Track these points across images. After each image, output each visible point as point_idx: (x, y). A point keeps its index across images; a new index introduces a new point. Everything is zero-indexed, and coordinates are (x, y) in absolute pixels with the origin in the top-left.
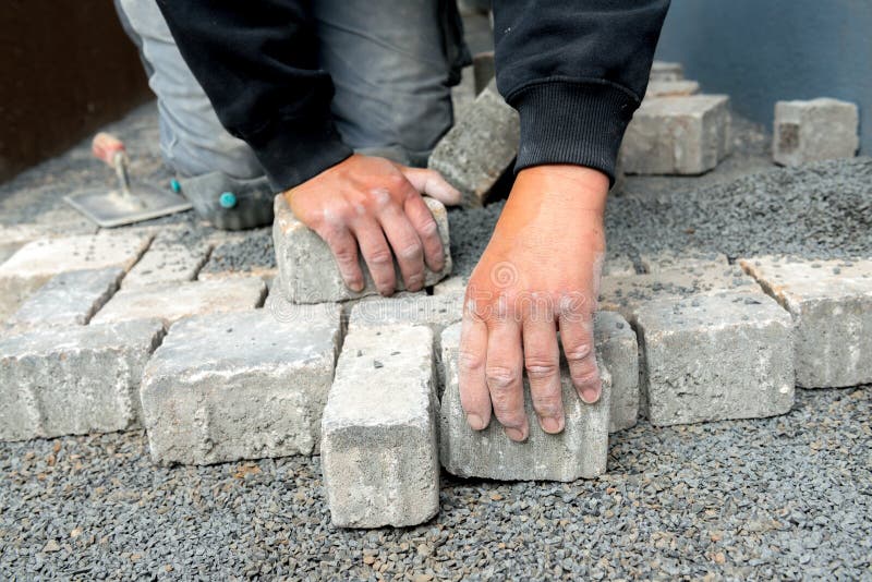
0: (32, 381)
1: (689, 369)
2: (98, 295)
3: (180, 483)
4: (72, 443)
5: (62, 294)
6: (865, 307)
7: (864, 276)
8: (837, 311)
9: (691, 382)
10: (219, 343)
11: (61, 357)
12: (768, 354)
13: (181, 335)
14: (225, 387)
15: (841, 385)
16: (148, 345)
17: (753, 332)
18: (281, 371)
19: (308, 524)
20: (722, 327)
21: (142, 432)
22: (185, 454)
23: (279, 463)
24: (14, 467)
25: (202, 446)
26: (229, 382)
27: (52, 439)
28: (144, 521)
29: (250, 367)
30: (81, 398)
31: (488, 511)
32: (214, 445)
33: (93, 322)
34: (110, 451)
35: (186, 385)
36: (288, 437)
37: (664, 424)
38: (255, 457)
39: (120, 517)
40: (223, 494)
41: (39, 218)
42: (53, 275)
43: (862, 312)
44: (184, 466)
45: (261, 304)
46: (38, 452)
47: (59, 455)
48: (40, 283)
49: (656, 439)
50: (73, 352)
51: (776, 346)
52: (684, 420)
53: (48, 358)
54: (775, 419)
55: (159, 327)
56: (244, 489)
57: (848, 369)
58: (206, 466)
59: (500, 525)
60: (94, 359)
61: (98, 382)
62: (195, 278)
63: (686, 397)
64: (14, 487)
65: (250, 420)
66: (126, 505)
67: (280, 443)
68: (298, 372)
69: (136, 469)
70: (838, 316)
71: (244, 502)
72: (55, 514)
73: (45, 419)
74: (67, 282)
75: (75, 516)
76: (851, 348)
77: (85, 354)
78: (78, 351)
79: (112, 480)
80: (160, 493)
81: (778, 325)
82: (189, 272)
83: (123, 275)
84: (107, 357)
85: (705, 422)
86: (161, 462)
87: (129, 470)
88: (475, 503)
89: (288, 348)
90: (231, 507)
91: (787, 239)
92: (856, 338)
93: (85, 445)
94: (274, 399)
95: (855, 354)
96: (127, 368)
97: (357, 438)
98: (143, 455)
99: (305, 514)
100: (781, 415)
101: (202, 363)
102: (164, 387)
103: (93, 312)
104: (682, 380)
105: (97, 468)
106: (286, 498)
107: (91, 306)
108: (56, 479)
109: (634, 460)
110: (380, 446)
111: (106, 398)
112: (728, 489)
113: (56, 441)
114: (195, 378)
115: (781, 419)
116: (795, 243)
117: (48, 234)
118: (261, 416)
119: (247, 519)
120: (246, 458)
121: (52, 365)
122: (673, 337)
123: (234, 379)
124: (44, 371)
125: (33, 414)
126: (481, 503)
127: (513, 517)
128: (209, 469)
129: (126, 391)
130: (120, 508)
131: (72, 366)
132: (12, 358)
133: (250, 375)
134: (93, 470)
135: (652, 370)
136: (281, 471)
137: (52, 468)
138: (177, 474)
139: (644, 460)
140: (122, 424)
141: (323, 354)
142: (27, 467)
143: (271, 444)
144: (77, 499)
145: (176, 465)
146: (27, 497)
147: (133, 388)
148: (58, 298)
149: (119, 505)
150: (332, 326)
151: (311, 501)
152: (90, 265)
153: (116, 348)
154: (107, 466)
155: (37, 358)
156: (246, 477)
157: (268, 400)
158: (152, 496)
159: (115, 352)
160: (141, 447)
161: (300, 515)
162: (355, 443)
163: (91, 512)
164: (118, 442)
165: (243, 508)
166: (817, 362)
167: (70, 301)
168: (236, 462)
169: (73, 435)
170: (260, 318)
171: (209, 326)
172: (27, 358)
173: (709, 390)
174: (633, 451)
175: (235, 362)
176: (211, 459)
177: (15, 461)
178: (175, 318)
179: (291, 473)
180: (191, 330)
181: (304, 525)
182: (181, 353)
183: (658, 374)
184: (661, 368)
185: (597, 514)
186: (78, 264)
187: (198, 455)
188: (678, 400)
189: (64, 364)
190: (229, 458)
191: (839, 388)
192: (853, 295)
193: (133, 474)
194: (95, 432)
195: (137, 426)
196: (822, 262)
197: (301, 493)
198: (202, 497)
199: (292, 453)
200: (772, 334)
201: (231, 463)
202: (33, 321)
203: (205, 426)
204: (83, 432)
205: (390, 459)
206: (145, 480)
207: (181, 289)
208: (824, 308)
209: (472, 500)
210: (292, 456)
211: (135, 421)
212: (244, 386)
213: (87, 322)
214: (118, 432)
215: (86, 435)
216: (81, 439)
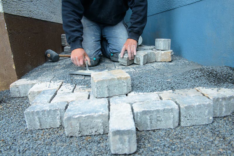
0: (38, 116)
1: (190, 114)
2: (52, 96)
3: (73, 142)
4: (47, 130)
5: (44, 95)
6: (226, 99)
7: (224, 92)
8: (221, 100)
9: (190, 116)
10: (81, 108)
11: (45, 111)
12: (208, 110)
13: (72, 106)
14: (83, 119)
15: (221, 116)
16: (64, 108)
17: (204, 105)
18: (96, 115)
19: (105, 153)
20: (198, 104)
21: (63, 128)
22: (73, 134)
23: (96, 136)
24: (34, 136)
25: (78, 132)
26: (84, 118)
27: (42, 129)
28: (65, 152)
29: (89, 114)
30: (49, 120)
31: (148, 149)
32: (81, 132)
33: (51, 102)
34: (56, 133)
35: (75, 118)
36: (98, 130)
37: (184, 126)
38: (90, 135)
39: (59, 150)
40: (83, 145)
41: (38, 78)
42: (42, 91)
43: (226, 100)
44: (73, 137)
45: (89, 98)
46: (39, 133)
47: (44, 134)
48: (39, 93)
49: (183, 130)
50: (47, 110)
51: (210, 108)
52: (188, 125)
53: (42, 111)
54: (209, 125)
55: (67, 104)
56: (88, 143)
57: (223, 113)
58: (79, 137)
59: (152, 153)
60: (52, 111)
61: (53, 116)
62: (73, 92)
63: (189, 120)
64: (34, 142)
65: (89, 126)
66: (61, 147)
67: (96, 132)
68: (101, 115)
69: (62, 137)
70: (221, 101)
71: (89, 147)
72: (44, 149)
73: (41, 125)
74: (45, 93)
75: (49, 150)
76: (223, 108)
77: (50, 110)
78: (49, 109)
79: (57, 140)
80: (68, 144)
81: (210, 104)
82: (72, 90)
83: (57, 91)
84: (55, 111)
85: (193, 126)
86: (68, 136)
87: (61, 138)
88: (145, 147)
89: (97, 109)
90: (85, 148)
91: (204, 83)
92: (224, 106)
93: (50, 131)
94: (95, 121)
95: (224, 109)
96: (60, 113)
97: (119, 133)
98: (63, 134)
99: (104, 150)
100: (210, 124)
101: (78, 113)
102: (69, 119)
103: (51, 100)
104: (188, 116)
105: (53, 137)
106: (99, 145)
107: (51, 98)
108: (44, 140)
109: (180, 136)
110: (124, 135)
111: (55, 120)
112: (204, 143)
113: (43, 130)
114: (76, 117)
115: (210, 125)
116: (206, 84)
117: (40, 82)
118: (92, 125)
119: (90, 151)
120: (88, 135)
121: (43, 113)
122: (187, 106)
123: (85, 117)
124: (41, 114)
125: (38, 124)
126: (146, 147)
127: (155, 151)
128: (79, 138)
129: (59, 119)
130: (59, 148)
131: (47, 113)
132: (34, 111)
133: (89, 116)
134: (52, 138)
135: (182, 114)
136: (97, 138)
137: (43, 137)
138: (72, 139)
139: (182, 136)
140: (58, 126)
141: (106, 111)
142: (37, 137)
143: (94, 132)
144: (49, 145)
145: (71, 137)
146: (37, 145)
147: (61, 118)
148: (43, 96)
149: (59, 147)
150: (107, 104)
151: (105, 147)
152: (49, 89)
153: (57, 109)
154: (55, 137)
155: (39, 111)
156: (88, 140)
157: (93, 122)
158: (66, 145)
159: (57, 110)
160: (63, 132)
161: (103, 150)
162: (118, 134)
163: (53, 149)
164: (58, 130)
165: (89, 148)
166: (216, 111)
167: (46, 97)
168: (86, 136)
169: (47, 129)
170: (90, 101)
171: (78, 103)
172: (37, 111)
173: (194, 118)
174: (179, 133)
175: (85, 113)
176: (80, 135)
177: (34, 135)
178: (70, 101)
179: (99, 139)
180: (74, 105)
181: (104, 153)
182: (72, 110)
183: (183, 115)
184: (184, 113)
185: (175, 150)
186: (47, 88)
187: (77, 134)
188: (187, 121)
189: (45, 112)
190: (84, 135)
191: (220, 117)
192: (224, 96)
193: (62, 139)
194: (52, 128)
195: (62, 126)
196: (213, 89)
197: (102, 144)
198: (78, 145)
199: (98, 134)
200: (208, 106)
201: (84, 136)
202: (38, 102)
203: (79, 128)
204: (50, 128)
205: (126, 138)
206: (65, 140)
207: (70, 94)
208: (218, 99)
209: (144, 146)
210: (99, 135)
211: (61, 125)
212: (88, 118)
213: (50, 102)
214: (57, 128)
215: (50, 129)
216: (49, 130)
